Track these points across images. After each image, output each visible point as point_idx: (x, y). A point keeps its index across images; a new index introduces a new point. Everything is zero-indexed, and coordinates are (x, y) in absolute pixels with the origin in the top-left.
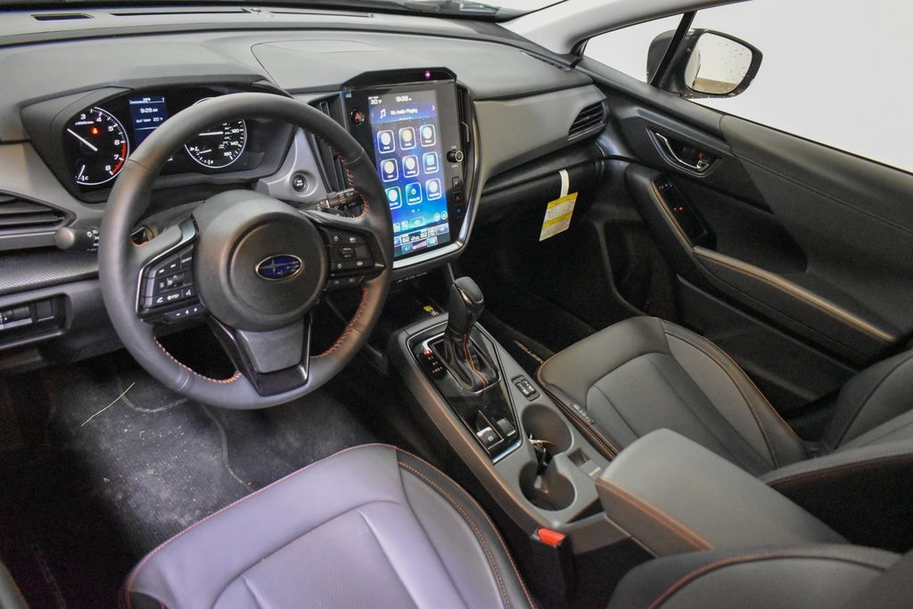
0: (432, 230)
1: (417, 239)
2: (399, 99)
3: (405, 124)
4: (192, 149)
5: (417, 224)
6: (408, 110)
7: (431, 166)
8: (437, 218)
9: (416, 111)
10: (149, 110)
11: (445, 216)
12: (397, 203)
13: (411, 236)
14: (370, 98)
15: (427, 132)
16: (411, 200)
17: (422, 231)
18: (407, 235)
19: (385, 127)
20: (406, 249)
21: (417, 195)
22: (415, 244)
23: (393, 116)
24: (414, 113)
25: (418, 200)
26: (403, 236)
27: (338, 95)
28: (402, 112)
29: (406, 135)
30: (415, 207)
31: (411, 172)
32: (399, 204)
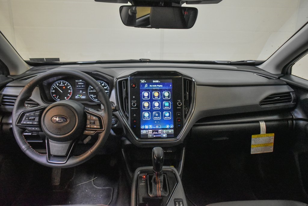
0: (164, 131)
1: (156, 133)
2: (154, 81)
3: (156, 90)
4: (91, 95)
5: (157, 127)
6: (158, 85)
7: (167, 107)
8: (168, 127)
9: (162, 86)
10: (81, 83)
11: (172, 126)
12: (148, 118)
13: (153, 131)
14: (141, 80)
15: (166, 94)
16: (155, 118)
17: (159, 130)
18: (151, 130)
19: (146, 90)
20: (150, 136)
21: (159, 116)
22: (154, 135)
23: (151, 87)
24: (161, 87)
25: (159, 118)
26: (149, 130)
27: (128, 79)
28: (155, 86)
29: (156, 94)
30: (157, 121)
31: (157, 107)
32: (149, 118)
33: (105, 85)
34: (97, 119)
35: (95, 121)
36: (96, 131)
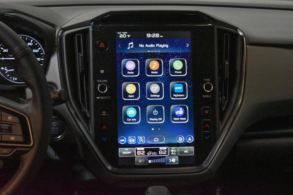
0: (173, 150)
1: (154, 154)
2: (149, 35)
3: (153, 56)
5: (156, 141)
6: (157, 45)
7: (179, 93)
8: (181, 140)
9: (167, 46)
11: (191, 140)
12: (135, 120)
13: (146, 151)
14: (118, 33)
15: (178, 65)
16: (151, 119)
17: (161, 148)
18: (143, 149)
19: (131, 56)
20: (140, 161)
21: (160, 115)
22: (150, 158)
23: (141, 48)
24: (165, 48)
25: (162, 121)
26: (138, 149)
27: (88, 29)
28: (152, 46)
29: (154, 65)
30: (156, 126)
31: (155, 96)
32: (137, 121)
33: (34, 44)
34: (17, 120)
35: (11, 124)
36: (14, 147)
